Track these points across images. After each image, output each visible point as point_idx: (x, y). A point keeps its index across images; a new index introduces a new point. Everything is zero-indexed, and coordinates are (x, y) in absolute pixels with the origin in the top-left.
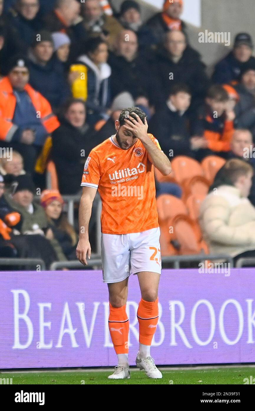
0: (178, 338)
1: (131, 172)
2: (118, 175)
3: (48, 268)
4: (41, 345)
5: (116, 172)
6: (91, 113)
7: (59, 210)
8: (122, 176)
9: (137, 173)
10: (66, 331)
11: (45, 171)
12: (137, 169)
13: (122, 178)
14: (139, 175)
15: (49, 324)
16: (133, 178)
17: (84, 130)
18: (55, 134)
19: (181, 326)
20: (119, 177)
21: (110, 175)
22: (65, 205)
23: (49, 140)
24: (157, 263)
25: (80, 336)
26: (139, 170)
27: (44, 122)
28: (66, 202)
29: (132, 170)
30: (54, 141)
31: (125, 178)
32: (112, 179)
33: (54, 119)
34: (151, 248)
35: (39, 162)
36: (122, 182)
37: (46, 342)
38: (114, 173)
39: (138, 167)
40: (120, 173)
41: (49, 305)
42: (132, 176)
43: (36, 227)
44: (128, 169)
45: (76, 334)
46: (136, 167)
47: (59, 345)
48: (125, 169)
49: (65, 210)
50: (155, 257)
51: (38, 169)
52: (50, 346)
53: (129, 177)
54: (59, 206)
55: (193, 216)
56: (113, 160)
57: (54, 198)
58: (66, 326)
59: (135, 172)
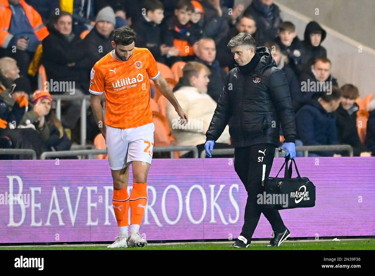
0: (151, 218)
1: (131, 81)
2: (120, 83)
3: (38, 157)
4: (33, 223)
5: (118, 81)
6: (76, 23)
7: (49, 107)
8: (123, 84)
9: (136, 82)
10: (54, 211)
11: (37, 73)
12: (136, 79)
13: (124, 86)
14: (137, 83)
15: (39, 205)
16: (132, 86)
17: (70, 38)
18: (45, 42)
19: (153, 207)
20: (121, 85)
21: (113, 84)
22: (54, 103)
23: (40, 46)
24: (150, 155)
25: (65, 215)
26: (138, 79)
27: (36, 31)
28: (55, 101)
29: (132, 79)
30: (44, 48)
31: (126, 86)
32: (116, 87)
33: (45, 28)
34: (146, 142)
35: (31, 66)
36: (123, 89)
37: (37, 221)
38: (117, 82)
39: (137, 77)
40: (122, 82)
41: (39, 189)
42: (132, 84)
43: (28, 122)
44: (129, 78)
45: (62, 214)
46: (135, 77)
47: (48, 224)
48: (126, 79)
49: (54, 107)
50: (149, 150)
51: (30, 72)
52: (40, 224)
53: (129, 85)
54: (49, 103)
55: (164, 113)
56: (114, 71)
57: (45, 97)
58: (54, 207)
59: (134, 81)
